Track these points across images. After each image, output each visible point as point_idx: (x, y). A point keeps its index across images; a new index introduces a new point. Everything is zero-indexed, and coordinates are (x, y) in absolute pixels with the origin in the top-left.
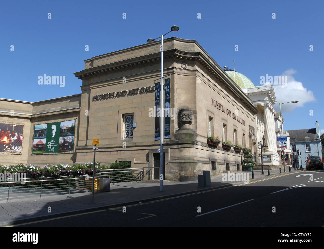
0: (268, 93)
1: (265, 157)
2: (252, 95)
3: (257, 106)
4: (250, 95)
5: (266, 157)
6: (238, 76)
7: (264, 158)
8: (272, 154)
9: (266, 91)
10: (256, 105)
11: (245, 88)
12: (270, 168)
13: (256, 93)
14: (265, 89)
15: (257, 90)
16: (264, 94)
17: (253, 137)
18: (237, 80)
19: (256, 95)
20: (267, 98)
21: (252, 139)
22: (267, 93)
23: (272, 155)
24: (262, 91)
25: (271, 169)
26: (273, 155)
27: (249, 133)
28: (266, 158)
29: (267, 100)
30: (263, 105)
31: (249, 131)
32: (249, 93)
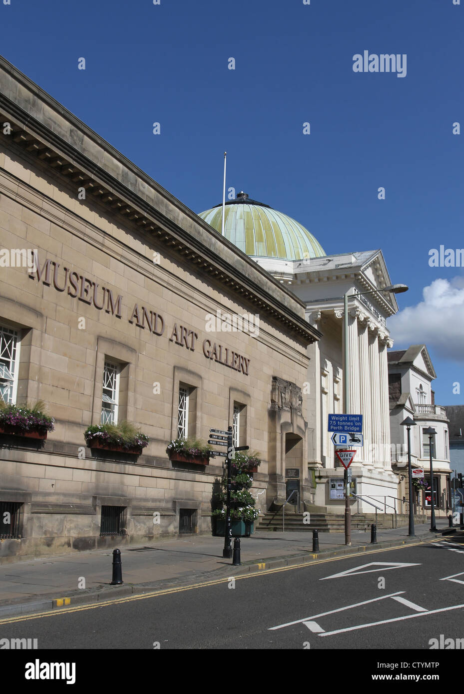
0: (356, 275)
1: (337, 484)
2: (308, 281)
3: (319, 316)
4: (302, 282)
5: (339, 485)
6: (271, 219)
7: (333, 486)
8: (360, 477)
9: (350, 268)
10: (318, 311)
11: (289, 258)
12: (327, 525)
13: (318, 273)
14: (349, 263)
15: (325, 264)
16: (343, 277)
17: (285, 417)
18: (263, 232)
19: (319, 280)
20: (353, 291)
21: (282, 421)
22: (353, 276)
23: (358, 480)
24: (338, 269)
25: (328, 530)
26: (363, 480)
27: (273, 401)
28: (338, 488)
29: (352, 298)
30: (338, 314)
31: (272, 397)
32: (296, 274)
